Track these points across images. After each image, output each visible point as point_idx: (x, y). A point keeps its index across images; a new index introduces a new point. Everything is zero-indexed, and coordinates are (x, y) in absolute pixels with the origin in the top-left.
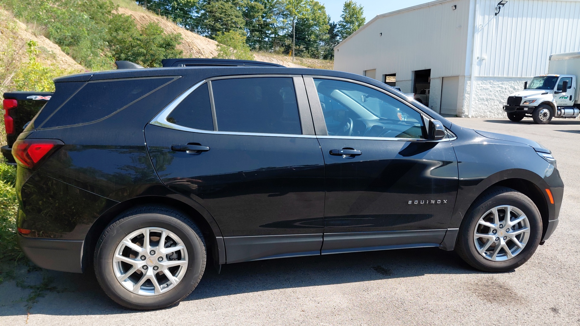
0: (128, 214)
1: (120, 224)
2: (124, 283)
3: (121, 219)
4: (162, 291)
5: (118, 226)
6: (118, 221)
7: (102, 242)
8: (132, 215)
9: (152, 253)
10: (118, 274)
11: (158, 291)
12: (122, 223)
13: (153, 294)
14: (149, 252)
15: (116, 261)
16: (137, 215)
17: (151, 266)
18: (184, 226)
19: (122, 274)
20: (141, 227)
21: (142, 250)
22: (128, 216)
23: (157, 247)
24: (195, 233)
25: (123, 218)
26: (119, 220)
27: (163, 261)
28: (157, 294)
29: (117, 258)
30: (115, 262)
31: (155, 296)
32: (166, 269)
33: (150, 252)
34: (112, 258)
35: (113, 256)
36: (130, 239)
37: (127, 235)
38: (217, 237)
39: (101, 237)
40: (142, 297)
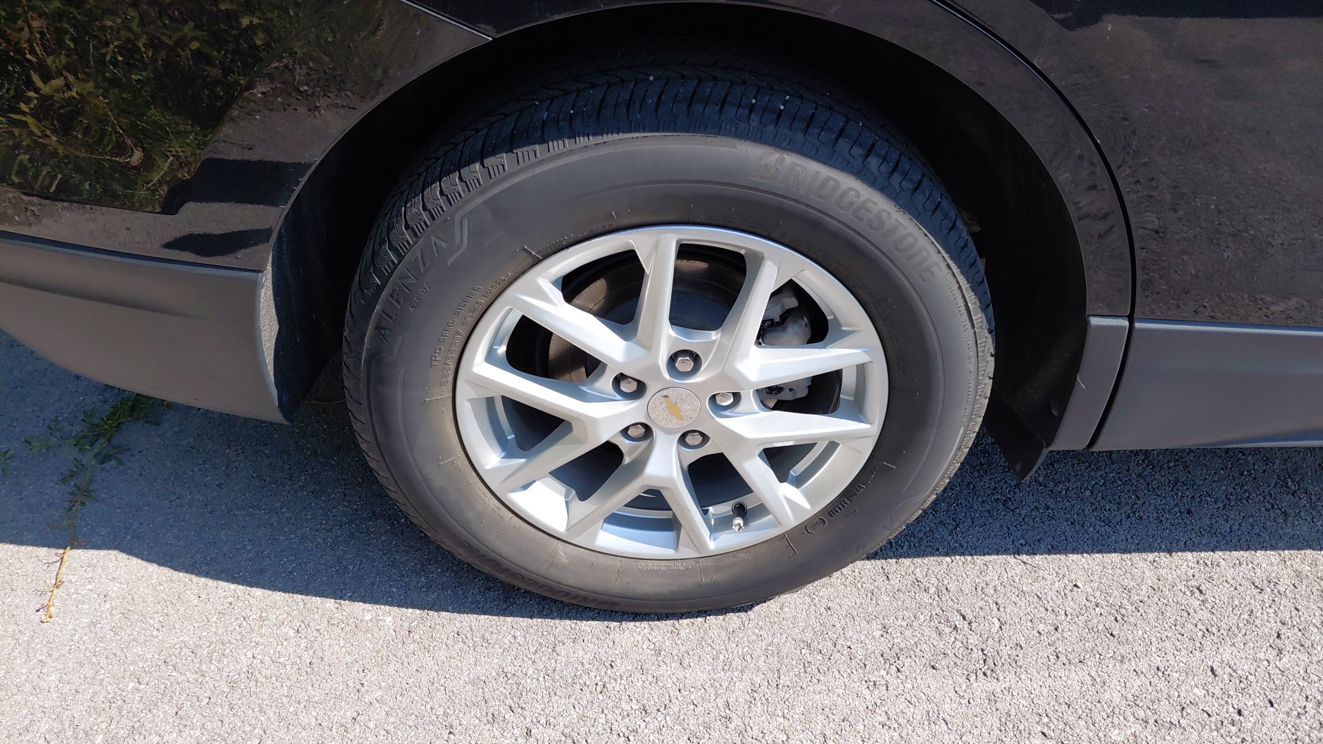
0: (544, 124)
1: (496, 191)
2: (520, 500)
3: (494, 151)
4: (715, 543)
5: (480, 200)
6: (477, 166)
7: (380, 289)
8: (573, 135)
9: (684, 364)
10: (490, 458)
11: (697, 542)
12: (506, 185)
13: (669, 553)
14: (663, 360)
15: (475, 396)
16: (606, 138)
17: (669, 432)
18: (910, 240)
19: (509, 452)
20: (625, 222)
21: (628, 351)
22: (542, 140)
23: (714, 335)
24: (965, 285)
25: (510, 144)
26: (481, 157)
27: (742, 407)
28: (686, 552)
29: (479, 382)
30: (469, 400)
31: (678, 564)
32: (750, 457)
33: (673, 359)
34: (450, 379)
35: (452, 367)
36: (555, 283)
37: (537, 262)
38: (1095, 321)
39: (374, 254)
40: (610, 561)
